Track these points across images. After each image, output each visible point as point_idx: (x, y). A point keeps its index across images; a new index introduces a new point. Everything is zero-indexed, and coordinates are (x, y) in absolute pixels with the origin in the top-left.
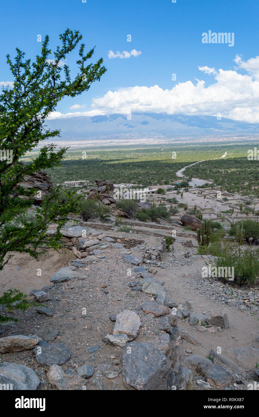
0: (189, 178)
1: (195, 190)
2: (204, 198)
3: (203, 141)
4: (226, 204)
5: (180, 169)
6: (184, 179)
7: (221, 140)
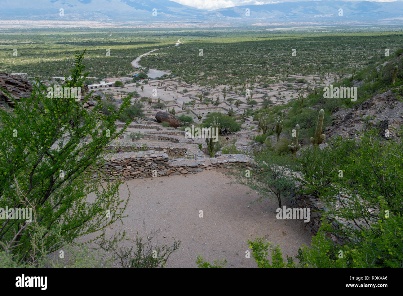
0: (146, 69)
1: (155, 82)
2: (165, 90)
3: (154, 27)
4: (186, 95)
5: (134, 58)
6: (141, 70)
7: (172, 26)
